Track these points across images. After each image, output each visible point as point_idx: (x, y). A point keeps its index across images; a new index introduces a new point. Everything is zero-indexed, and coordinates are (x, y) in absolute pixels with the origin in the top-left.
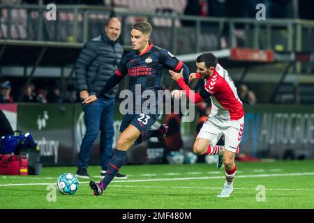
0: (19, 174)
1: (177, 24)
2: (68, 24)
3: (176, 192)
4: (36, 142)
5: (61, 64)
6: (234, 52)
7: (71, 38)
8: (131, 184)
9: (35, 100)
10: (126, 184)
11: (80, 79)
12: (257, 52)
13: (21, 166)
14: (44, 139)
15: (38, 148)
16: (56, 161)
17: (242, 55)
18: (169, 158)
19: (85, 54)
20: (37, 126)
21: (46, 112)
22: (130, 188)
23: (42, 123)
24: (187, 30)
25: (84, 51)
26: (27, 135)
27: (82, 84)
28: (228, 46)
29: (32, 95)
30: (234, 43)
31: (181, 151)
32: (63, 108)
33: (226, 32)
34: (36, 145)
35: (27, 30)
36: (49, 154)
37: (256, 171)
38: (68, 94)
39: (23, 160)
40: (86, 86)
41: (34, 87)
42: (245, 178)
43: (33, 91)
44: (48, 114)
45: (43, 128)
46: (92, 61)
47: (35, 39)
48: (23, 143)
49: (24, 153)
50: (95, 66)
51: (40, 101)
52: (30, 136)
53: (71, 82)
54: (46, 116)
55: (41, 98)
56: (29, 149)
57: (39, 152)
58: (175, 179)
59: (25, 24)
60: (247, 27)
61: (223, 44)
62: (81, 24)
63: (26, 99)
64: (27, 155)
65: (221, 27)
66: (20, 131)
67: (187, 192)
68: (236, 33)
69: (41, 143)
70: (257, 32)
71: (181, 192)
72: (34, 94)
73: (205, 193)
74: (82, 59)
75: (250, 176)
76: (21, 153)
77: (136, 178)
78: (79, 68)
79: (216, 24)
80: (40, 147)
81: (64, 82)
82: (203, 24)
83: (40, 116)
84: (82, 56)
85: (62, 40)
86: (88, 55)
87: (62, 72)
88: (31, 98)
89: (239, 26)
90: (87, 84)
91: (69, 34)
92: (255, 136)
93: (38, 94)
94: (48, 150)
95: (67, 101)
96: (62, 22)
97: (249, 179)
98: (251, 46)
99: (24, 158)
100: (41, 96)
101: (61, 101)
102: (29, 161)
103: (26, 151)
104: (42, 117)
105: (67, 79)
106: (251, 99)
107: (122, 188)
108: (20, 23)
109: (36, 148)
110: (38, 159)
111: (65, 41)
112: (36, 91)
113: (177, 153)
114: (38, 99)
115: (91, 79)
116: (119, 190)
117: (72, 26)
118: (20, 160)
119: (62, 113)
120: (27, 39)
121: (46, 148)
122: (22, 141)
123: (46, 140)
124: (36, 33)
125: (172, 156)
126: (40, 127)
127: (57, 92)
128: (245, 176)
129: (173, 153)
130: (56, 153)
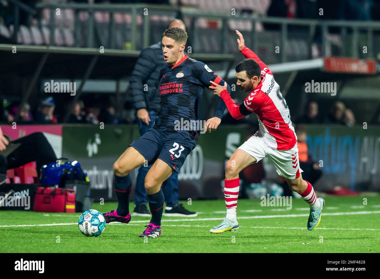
0: (65, 211)
1: (259, 27)
2: (124, 28)
3: (257, 233)
4: (85, 171)
5: (116, 77)
6: (327, 62)
7: (128, 45)
8: (201, 223)
9: (84, 120)
10: (196, 223)
11: (136, 95)
12: (356, 61)
13: (68, 201)
14: (95, 168)
15: (88, 180)
16: (110, 195)
17: (337, 65)
18: (248, 191)
19: (141, 65)
20: (87, 152)
21: (97, 136)
22: (200, 228)
23: (92, 149)
24: (270, 34)
25: (141, 61)
26: (74, 163)
27: (139, 101)
28: (321, 54)
29: (80, 115)
30: (328, 51)
31: (264, 183)
32: (119, 131)
33: (318, 38)
34: (85, 176)
35: (75, 35)
36: (101, 186)
37: (355, 207)
38: (124, 113)
39: (70, 194)
40: (144, 104)
41: (82, 105)
42: (341, 216)
43: (82, 110)
44: (101, 138)
45: (94, 155)
46: (151, 73)
47: (85, 46)
48: (69, 173)
49: (71, 185)
50: (153, 79)
51: (91, 122)
52: (77, 165)
53: (128, 98)
54: (98, 141)
55: (91, 118)
56: (76, 181)
57: (88, 184)
58: (256, 217)
59: (72, 27)
60: (344, 32)
61: (315, 51)
62: (141, 28)
63: (73, 119)
64: (75, 188)
65: (312, 31)
66: (66, 159)
67: (271, 233)
68: (330, 39)
69: (91, 173)
70: (356, 37)
71: (263, 233)
72: (84, 113)
73: (292, 234)
74: (138, 71)
75: (347, 213)
76: (67, 185)
77: (208, 216)
78: (135, 82)
79: (306, 28)
80: (91, 178)
81: (120, 98)
82: (290, 27)
83: (90, 140)
84: (138, 67)
85: (117, 48)
86: (145, 66)
87: (118, 86)
88: (79, 118)
89: (334, 30)
90: (146, 100)
91: (126, 39)
92: (353, 165)
93: (87, 113)
94: (101, 182)
95: (123, 122)
96: (117, 25)
97: (346, 217)
98: (348, 54)
99: (71, 192)
100: (91, 115)
101: (116, 121)
102: (76, 195)
103: (73, 183)
104: (93, 141)
105: (123, 95)
106: (348, 119)
107: (191, 228)
108: (66, 26)
109: (85, 180)
110: (88, 193)
111: (121, 48)
112: (86, 110)
113: (258, 186)
114: (88, 119)
115: (149, 96)
116: (187, 231)
117: (129, 30)
118: (66, 194)
119: (118, 136)
120: (74, 46)
121: (98, 179)
122: (69, 170)
123: (98, 169)
124: (85, 38)
125: (252, 189)
126: (90, 154)
127: (112, 111)
128: (341, 214)
129: (253, 185)
130: (110, 186)
